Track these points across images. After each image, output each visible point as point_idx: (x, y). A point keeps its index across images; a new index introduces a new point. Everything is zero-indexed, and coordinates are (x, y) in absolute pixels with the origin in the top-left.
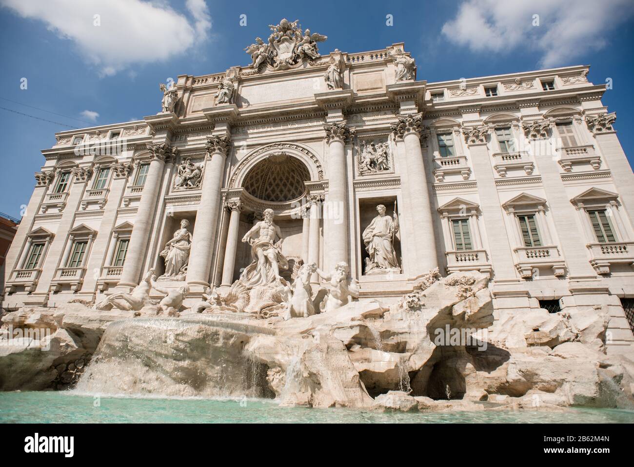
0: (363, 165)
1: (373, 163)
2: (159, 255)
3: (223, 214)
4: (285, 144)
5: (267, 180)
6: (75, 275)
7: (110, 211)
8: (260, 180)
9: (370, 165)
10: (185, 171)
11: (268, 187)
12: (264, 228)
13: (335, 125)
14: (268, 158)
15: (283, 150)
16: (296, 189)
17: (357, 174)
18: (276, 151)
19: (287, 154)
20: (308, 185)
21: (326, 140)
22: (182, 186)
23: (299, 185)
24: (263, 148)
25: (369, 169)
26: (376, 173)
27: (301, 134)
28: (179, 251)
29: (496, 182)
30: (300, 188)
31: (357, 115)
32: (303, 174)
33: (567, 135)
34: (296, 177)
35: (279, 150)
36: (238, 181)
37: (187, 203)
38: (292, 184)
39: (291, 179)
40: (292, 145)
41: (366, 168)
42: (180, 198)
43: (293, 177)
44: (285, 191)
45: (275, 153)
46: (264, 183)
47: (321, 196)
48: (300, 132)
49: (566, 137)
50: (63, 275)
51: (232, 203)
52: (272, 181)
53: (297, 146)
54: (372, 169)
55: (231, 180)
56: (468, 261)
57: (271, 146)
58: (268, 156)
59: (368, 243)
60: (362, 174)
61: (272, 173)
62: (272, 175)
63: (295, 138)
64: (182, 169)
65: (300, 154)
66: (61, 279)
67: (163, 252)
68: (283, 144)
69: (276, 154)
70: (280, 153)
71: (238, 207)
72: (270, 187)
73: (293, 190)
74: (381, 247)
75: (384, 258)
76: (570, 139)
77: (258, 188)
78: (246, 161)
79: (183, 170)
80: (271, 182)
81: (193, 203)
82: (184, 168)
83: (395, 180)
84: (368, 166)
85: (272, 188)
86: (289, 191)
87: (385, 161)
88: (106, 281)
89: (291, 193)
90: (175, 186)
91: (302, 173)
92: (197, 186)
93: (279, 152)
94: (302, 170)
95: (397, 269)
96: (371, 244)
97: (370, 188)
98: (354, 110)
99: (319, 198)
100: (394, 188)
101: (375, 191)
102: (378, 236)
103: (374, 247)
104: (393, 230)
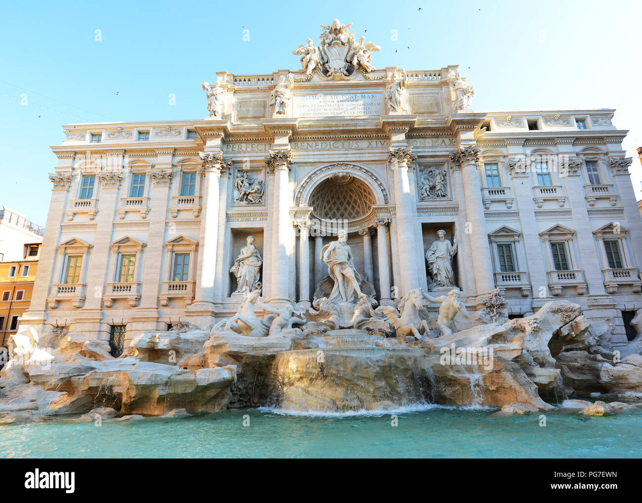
0: (423, 191)
1: (432, 189)
2: (229, 271)
4: (348, 165)
6: (130, 290)
7: (158, 223)
10: (244, 185)
13: (400, 150)
14: (331, 178)
15: (346, 171)
16: (353, 208)
17: (418, 199)
19: (351, 175)
20: (376, 208)
21: (388, 164)
22: (241, 200)
23: (356, 205)
24: (326, 167)
25: (428, 196)
26: (434, 200)
27: (362, 155)
28: (251, 269)
29: (535, 212)
30: (357, 208)
31: (417, 140)
32: (362, 195)
33: (593, 173)
34: (353, 196)
36: (304, 199)
37: (252, 219)
38: (349, 203)
39: (348, 198)
40: (355, 166)
41: (425, 195)
42: (244, 214)
43: (351, 197)
44: (342, 209)
47: (388, 219)
48: (362, 153)
49: (591, 175)
50: (114, 291)
51: (301, 222)
53: (360, 167)
54: (432, 196)
55: (297, 198)
56: (511, 281)
57: (333, 165)
58: (331, 176)
59: (432, 264)
61: (331, 192)
63: (358, 159)
64: (240, 182)
65: (364, 176)
66: (113, 294)
67: (233, 268)
68: (346, 165)
69: (340, 174)
70: (344, 174)
73: (349, 209)
74: (443, 267)
75: (446, 277)
76: (595, 177)
78: (309, 180)
79: (241, 184)
80: (329, 200)
81: (258, 219)
82: (242, 182)
83: (454, 208)
84: (428, 192)
85: (329, 206)
86: (346, 209)
87: (443, 188)
88: (169, 296)
89: (348, 211)
90: (235, 201)
91: (361, 193)
92: (260, 201)
93: (342, 172)
94: (362, 191)
96: (435, 265)
97: (431, 214)
98: (415, 135)
99: (386, 221)
100: (452, 215)
101: (435, 217)
102: (441, 258)
103: (438, 267)
104: (452, 253)
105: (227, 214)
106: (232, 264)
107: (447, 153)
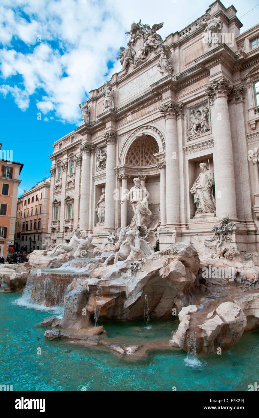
0: (192, 131)
1: (198, 127)
4: (144, 127)
5: (144, 152)
6: (70, 223)
7: (77, 186)
8: (139, 152)
9: (197, 130)
10: (100, 158)
11: (146, 156)
13: (165, 106)
15: (143, 132)
17: (186, 140)
18: (140, 134)
19: (145, 134)
20: (157, 156)
22: (100, 167)
24: (133, 133)
25: (196, 134)
26: (199, 137)
27: (151, 116)
28: (102, 209)
31: (184, 89)
35: (141, 132)
36: (123, 159)
40: (148, 126)
41: (193, 133)
45: (139, 134)
46: (142, 154)
47: (164, 163)
48: (151, 115)
50: (66, 223)
52: (147, 151)
53: (150, 126)
55: (120, 159)
57: (137, 130)
58: (136, 138)
59: (194, 194)
60: (189, 140)
62: (146, 148)
63: (149, 121)
65: (152, 132)
67: (96, 209)
69: (140, 136)
70: (142, 135)
71: (125, 177)
72: (147, 156)
74: (202, 196)
75: (204, 205)
77: (139, 158)
78: (125, 144)
81: (104, 178)
82: (99, 156)
83: (211, 141)
84: (195, 131)
87: (205, 124)
92: (105, 166)
95: (213, 214)
97: (195, 150)
98: (181, 86)
100: (211, 147)
101: (198, 152)
102: (200, 188)
103: (197, 197)
104: (211, 182)
105: (93, 178)
106: (96, 208)
107: (204, 93)
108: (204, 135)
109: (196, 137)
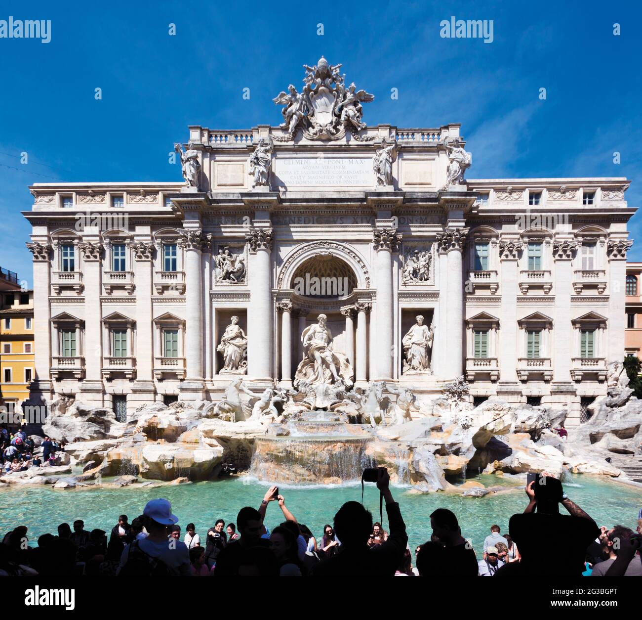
0: (407, 273)
1: (415, 273)
2: (216, 350)
3: (276, 314)
4: (331, 243)
6: (126, 364)
7: (143, 298)
9: (413, 275)
10: (226, 263)
12: (319, 333)
13: (385, 231)
14: (314, 257)
15: (330, 250)
18: (323, 251)
19: (334, 255)
20: (357, 292)
21: (373, 244)
22: (224, 279)
24: (309, 245)
25: (411, 279)
27: (347, 233)
28: (236, 348)
29: (518, 299)
31: (404, 217)
33: (588, 256)
35: (325, 250)
36: (286, 280)
37: (235, 300)
40: (339, 245)
41: (409, 278)
42: (227, 294)
45: (321, 252)
47: (368, 304)
48: (346, 231)
49: (586, 258)
50: (111, 364)
51: (283, 304)
53: (344, 247)
54: (414, 279)
55: (279, 278)
56: (482, 366)
57: (316, 244)
58: (314, 255)
59: (408, 349)
63: (341, 238)
64: (221, 260)
65: (347, 257)
66: (110, 368)
67: (220, 347)
68: (330, 243)
69: (323, 254)
70: (327, 253)
71: (290, 308)
74: (417, 353)
75: (419, 362)
76: (589, 261)
78: (291, 258)
79: (223, 261)
81: (241, 300)
83: (435, 294)
84: (411, 275)
87: (426, 272)
88: (163, 371)
92: (242, 281)
93: (325, 252)
96: (410, 350)
97: (412, 299)
98: (403, 211)
99: (366, 306)
100: (432, 301)
101: (416, 302)
102: (416, 344)
103: (412, 352)
104: (428, 339)
105: (211, 294)
106: (219, 344)
107: (435, 234)
108: (423, 284)
109: (414, 284)
